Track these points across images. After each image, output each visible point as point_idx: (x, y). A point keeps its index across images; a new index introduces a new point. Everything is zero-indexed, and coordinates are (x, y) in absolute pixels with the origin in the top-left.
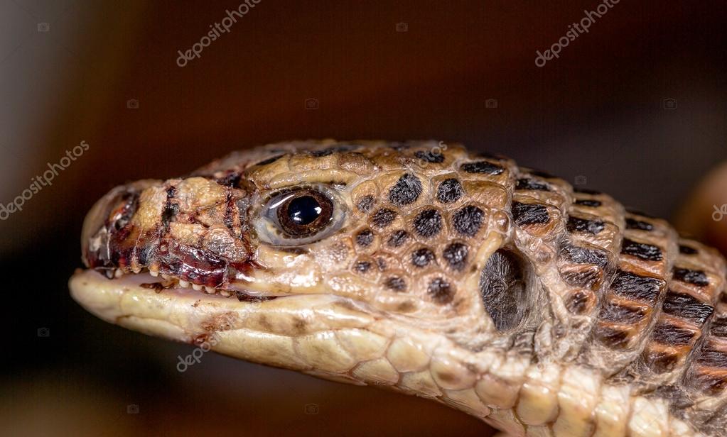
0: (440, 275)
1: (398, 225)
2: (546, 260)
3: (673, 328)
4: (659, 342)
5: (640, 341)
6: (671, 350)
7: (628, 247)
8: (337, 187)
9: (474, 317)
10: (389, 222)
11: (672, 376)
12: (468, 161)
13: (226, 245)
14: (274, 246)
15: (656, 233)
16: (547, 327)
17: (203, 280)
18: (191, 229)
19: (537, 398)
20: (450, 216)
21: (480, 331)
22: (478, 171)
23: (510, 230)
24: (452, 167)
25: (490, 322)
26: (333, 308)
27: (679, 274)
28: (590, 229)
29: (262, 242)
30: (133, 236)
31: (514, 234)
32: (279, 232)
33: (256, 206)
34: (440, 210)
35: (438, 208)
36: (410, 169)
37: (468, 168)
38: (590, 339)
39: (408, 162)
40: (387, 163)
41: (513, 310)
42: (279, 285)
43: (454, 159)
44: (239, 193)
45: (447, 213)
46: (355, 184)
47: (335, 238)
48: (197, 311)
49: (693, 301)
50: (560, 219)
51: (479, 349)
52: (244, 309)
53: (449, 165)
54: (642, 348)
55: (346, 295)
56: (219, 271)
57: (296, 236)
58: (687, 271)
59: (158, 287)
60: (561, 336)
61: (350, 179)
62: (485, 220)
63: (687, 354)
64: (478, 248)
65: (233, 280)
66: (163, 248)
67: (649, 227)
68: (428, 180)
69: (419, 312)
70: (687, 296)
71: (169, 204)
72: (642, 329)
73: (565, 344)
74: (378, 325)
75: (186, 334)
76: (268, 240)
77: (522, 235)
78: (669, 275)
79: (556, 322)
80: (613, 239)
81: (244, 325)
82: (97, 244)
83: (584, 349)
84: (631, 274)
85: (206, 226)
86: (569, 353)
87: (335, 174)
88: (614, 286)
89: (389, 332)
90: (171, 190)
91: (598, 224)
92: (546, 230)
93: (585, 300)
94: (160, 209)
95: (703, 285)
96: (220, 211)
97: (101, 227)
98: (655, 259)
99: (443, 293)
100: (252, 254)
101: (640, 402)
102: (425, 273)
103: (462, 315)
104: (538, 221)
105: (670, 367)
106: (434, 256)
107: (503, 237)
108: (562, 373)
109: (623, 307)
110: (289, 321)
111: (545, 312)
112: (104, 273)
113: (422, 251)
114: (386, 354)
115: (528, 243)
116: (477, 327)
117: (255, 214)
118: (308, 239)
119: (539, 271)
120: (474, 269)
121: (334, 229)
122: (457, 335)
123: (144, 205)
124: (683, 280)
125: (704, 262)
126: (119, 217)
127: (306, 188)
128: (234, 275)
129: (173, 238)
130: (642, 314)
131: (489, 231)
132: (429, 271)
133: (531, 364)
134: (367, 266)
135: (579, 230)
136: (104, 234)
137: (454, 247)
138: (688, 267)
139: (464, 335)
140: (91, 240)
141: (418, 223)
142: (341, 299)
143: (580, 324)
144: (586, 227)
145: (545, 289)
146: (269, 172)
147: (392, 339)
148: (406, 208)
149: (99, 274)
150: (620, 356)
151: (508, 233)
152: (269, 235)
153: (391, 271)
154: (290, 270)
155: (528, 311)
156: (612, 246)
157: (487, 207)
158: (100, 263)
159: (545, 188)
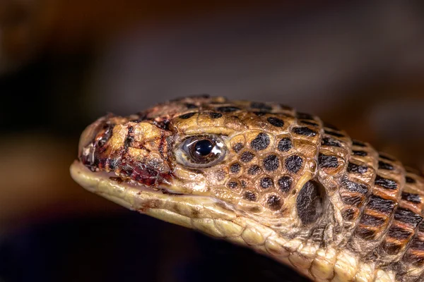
0: (275, 194)
1: (254, 161)
2: (334, 189)
3: (400, 229)
4: (391, 236)
5: (382, 236)
6: (398, 242)
7: (379, 180)
8: (222, 137)
9: (292, 219)
10: (250, 160)
11: (397, 257)
12: (297, 126)
13: (158, 163)
14: (185, 167)
15: (395, 171)
16: (331, 227)
17: (144, 181)
18: (140, 152)
19: (322, 267)
20: (284, 159)
21: (294, 226)
22: (302, 134)
23: (316, 171)
24: (288, 130)
25: (300, 222)
26: (214, 206)
27: (405, 196)
28: (360, 171)
29: (179, 163)
30: (108, 151)
31: (318, 174)
32: (188, 159)
33: (177, 142)
34: (279, 155)
35: (277, 154)
36: (264, 129)
37: (296, 131)
38: (354, 234)
39: (263, 125)
40: (252, 124)
41: (313, 213)
42: (186, 189)
43: (289, 124)
44: (168, 133)
45: (283, 157)
46: (232, 136)
47: (219, 166)
48: (140, 196)
49: (412, 213)
50: (344, 165)
51: (293, 237)
52: (166, 199)
53: (286, 128)
54: (382, 240)
55: (222, 199)
56: (153, 178)
57: (198, 162)
58: (409, 195)
59: (119, 180)
60: (338, 232)
61: (230, 133)
62: (303, 164)
63: (406, 245)
64: (298, 180)
65: (160, 183)
66: (124, 161)
67: (391, 168)
68: (274, 137)
69: (262, 213)
70: (409, 210)
71: (129, 135)
72: (383, 229)
73: (340, 237)
74: (238, 220)
75: (133, 207)
76: (182, 162)
77: (322, 174)
78: (400, 198)
79: (336, 224)
80: (372, 177)
81: (165, 207)
82: (87, 152)
83: (350, 240)
84: (379, 197)
85: (149, 151)
86: (342, 243)
87: (222, 130)
88: (369, 204)
89: (244, 224)
90: (130, 128)
91: (364, 168)
92: (336, 171)
93: (353, 213)
94: (123, 138)
95: (417, 203)
96: (157, 143)
97: (90, 143)
98: (393, 189)
99: (275, 204)
100: (172, 169)
101: (380, 273)
102: (267, 192)
103: (285, 217)
104: (332, 166)
105: (396, 251)
106: (273, 183)
107: (312, 175)
108: (337, 254)
109: (373, 217)
110: (190, 210)
111: (331, 217)
112: (90, 168)
113: (267, 179)
114: (241, 235)
115: (325, 178)
116: (293, 224)
117: (176, 146)
118: (204, 165)
119: (329, 194)
120: (294, 192)
121: (219, 161)
122: (281, 228)
123: (115, 134)
124: (406, 200)
125: (419, 187)
126: (101, 138)
127: (205, 136)
128: (162, 180)
129: (130, 156)
130: (383, 221)
131: (304, 170)
132: (269, 191)
133: (320, 247)
134: (235, 184)
135: (354, 171)
136: (91, 147)
137: (285, 178)
138: (410, 192)
139: (285, 228)
140: (84, 149)
141: (265, 162)
142: (219, 201)
143: (349, 226)
144: (357, 170)
145: (331, 204)
146: (186, 124)
147: (245, 228)
148: (260, 152)
149: (87, 168)
150: (370, 244)
151: (315, 173)
152: (182, 159)
153: (248, 188)
154: (192, 181)
155: (322, 214)
156: (370, 181)
157: (305, 157)
158: (88, 163)
159: (337, 145)
